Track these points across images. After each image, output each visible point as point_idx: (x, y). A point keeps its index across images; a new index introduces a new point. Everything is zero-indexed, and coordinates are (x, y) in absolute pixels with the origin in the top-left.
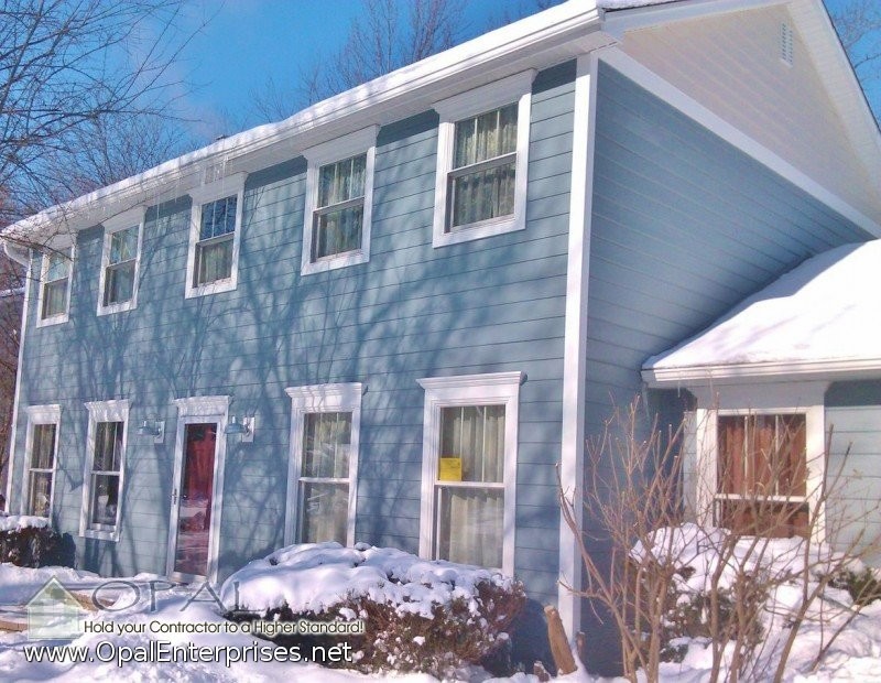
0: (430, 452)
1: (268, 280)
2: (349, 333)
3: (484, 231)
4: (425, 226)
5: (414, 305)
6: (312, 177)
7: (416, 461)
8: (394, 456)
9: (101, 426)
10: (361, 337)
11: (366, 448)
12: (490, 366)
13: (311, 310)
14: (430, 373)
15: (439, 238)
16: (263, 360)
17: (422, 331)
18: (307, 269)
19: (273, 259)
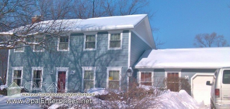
0: (108, 76)
1: (76, 51)
2: (93, 59)
3: (116, 49)
4: (106, 47)
5: (105, 57)
6: (85, 37)
7: (105, 77)
8: (102, 77)
9: (35, 71)
10: (95, 60)
11: (97, 76)
12: (117, 66)
13: (85, 56)
14: (108, 66)
15: (109, 49)
16: (76, 62)
17: (106, 60)
18: (84, 50)
19: (77, 47)
